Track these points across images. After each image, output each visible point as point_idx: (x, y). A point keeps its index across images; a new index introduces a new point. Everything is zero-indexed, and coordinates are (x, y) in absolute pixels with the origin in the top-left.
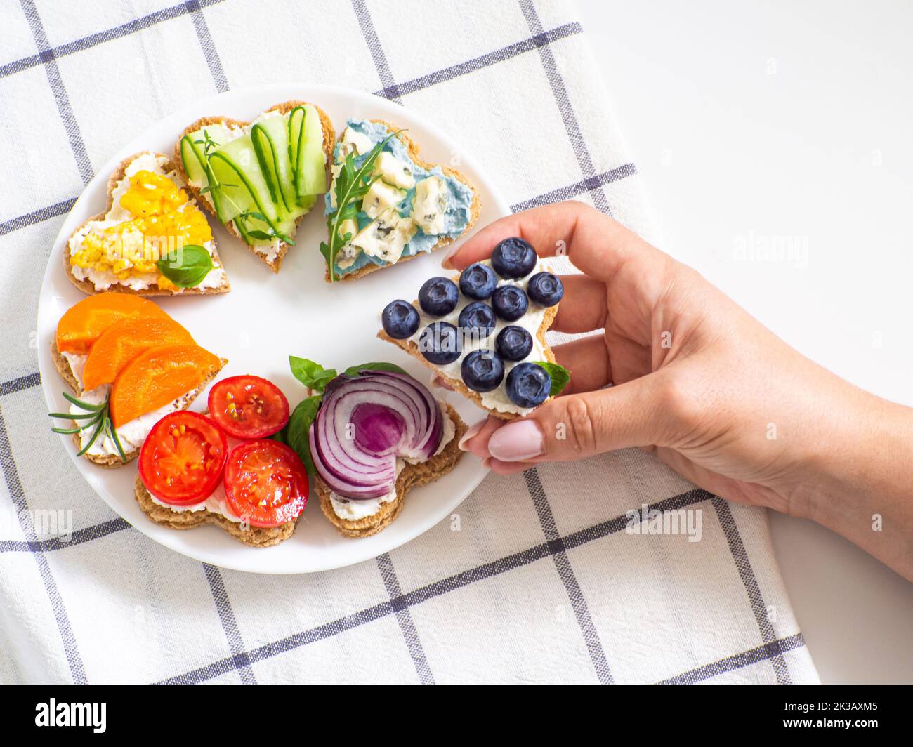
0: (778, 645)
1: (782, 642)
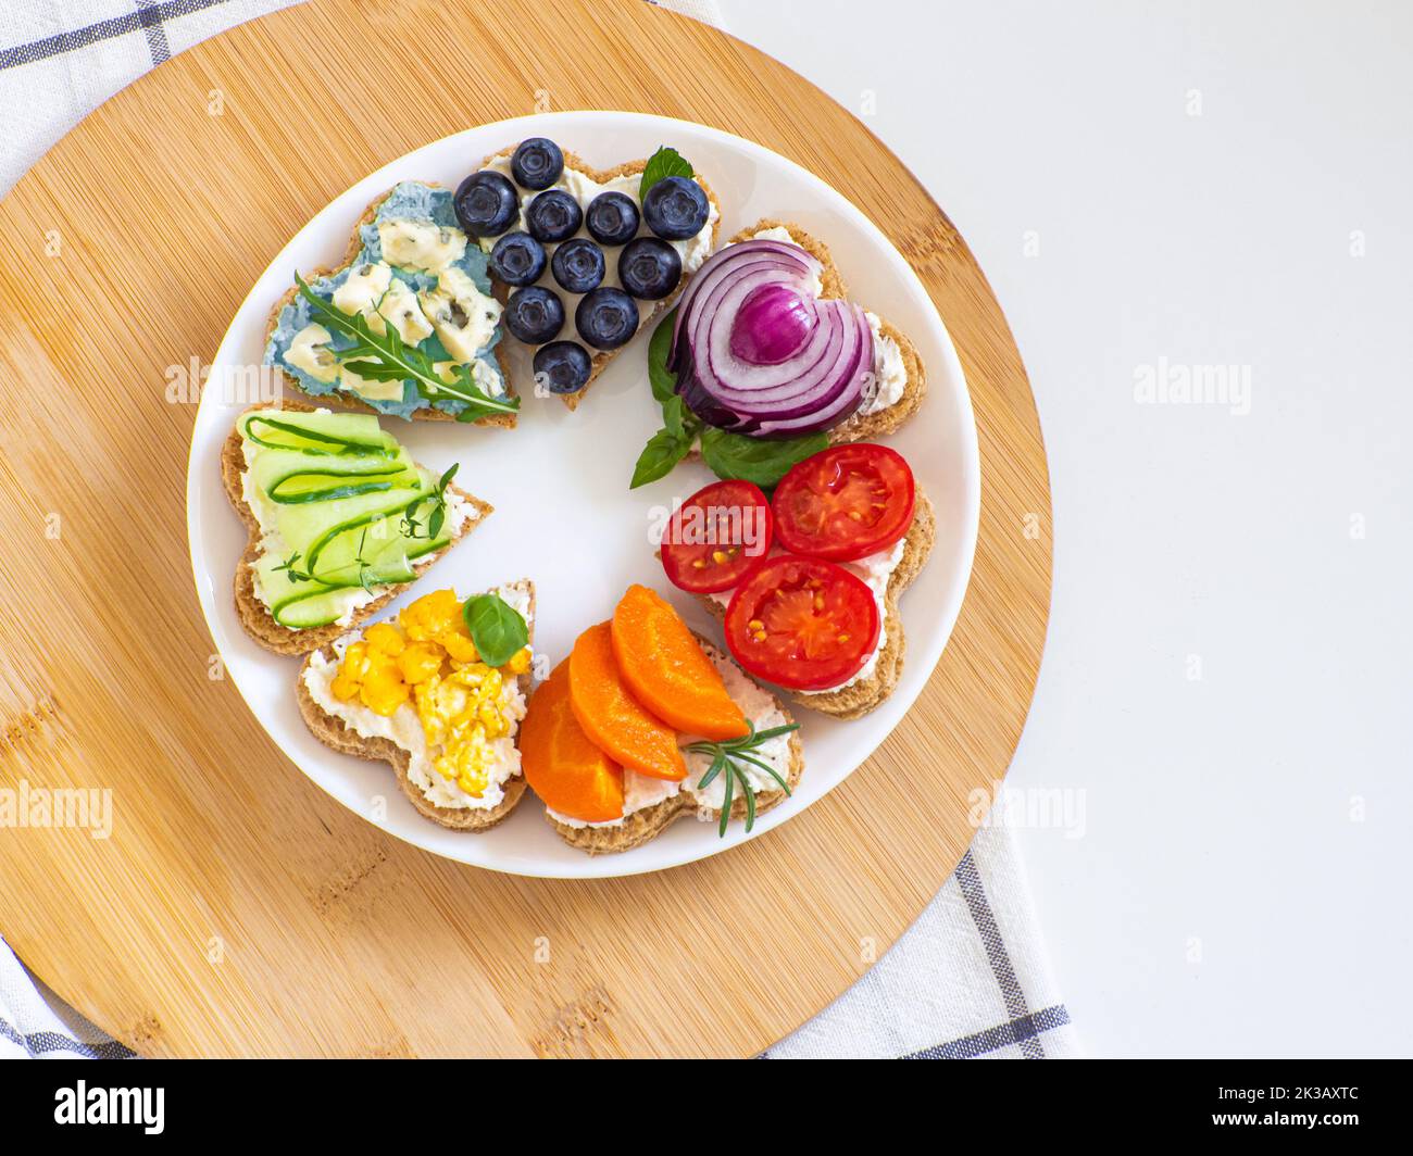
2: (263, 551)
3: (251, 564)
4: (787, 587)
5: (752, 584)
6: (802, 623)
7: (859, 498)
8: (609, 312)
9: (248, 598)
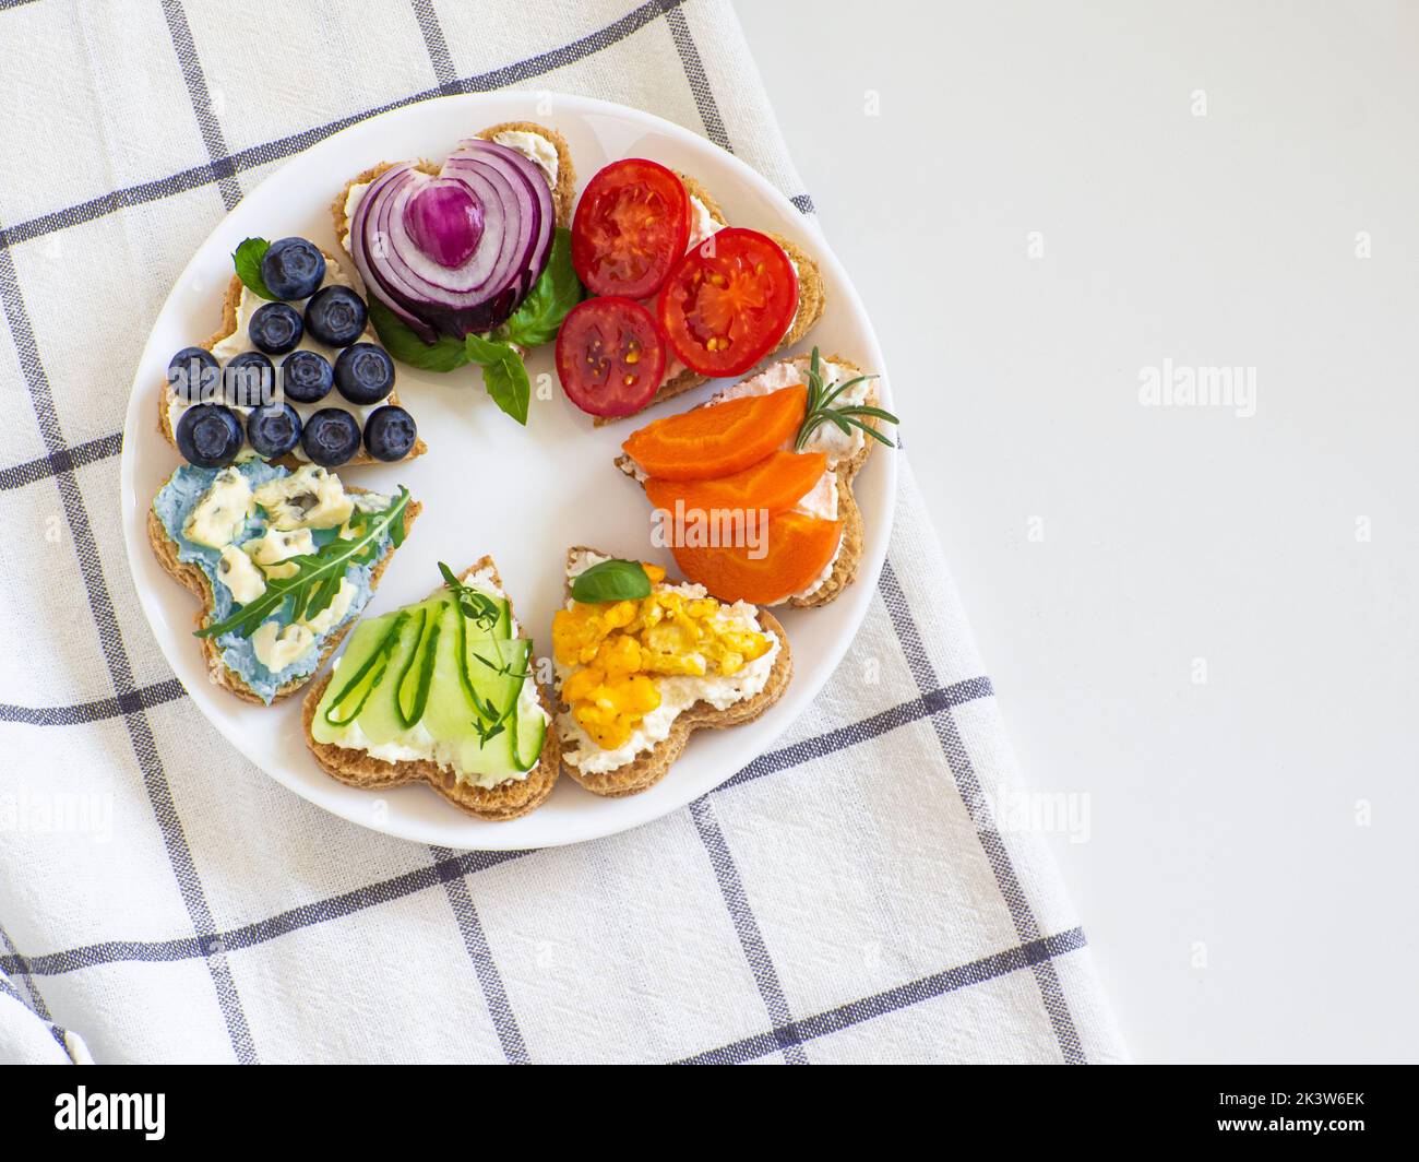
0: (1044, 946)
1: (1051, 940)
2: (449, 766)
3: (458, 781)
4: (689, 306)
5: (672, 335)
6: (730, 303)
7: (635, 214)
8: (362, 365)
9: (488, 796)
